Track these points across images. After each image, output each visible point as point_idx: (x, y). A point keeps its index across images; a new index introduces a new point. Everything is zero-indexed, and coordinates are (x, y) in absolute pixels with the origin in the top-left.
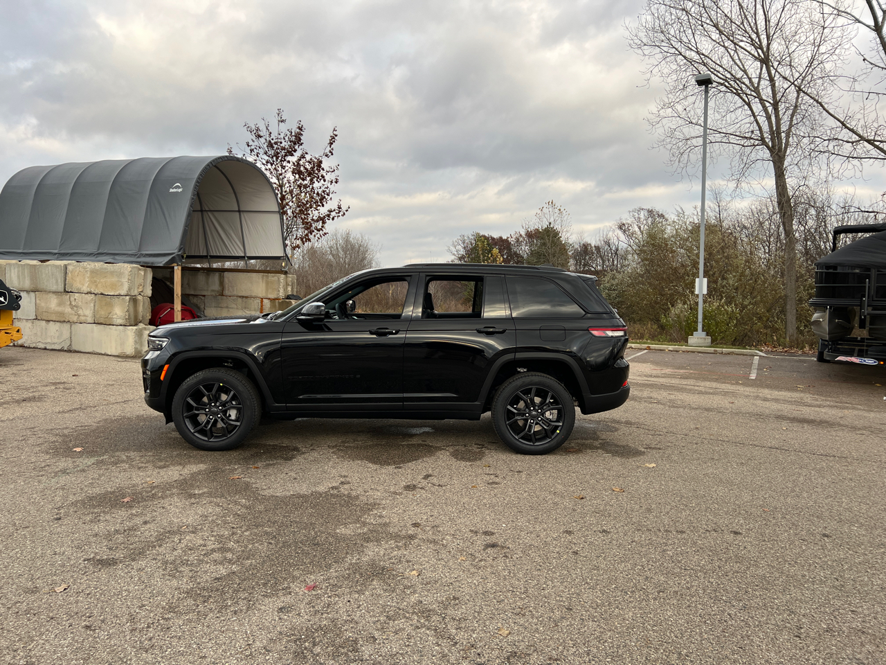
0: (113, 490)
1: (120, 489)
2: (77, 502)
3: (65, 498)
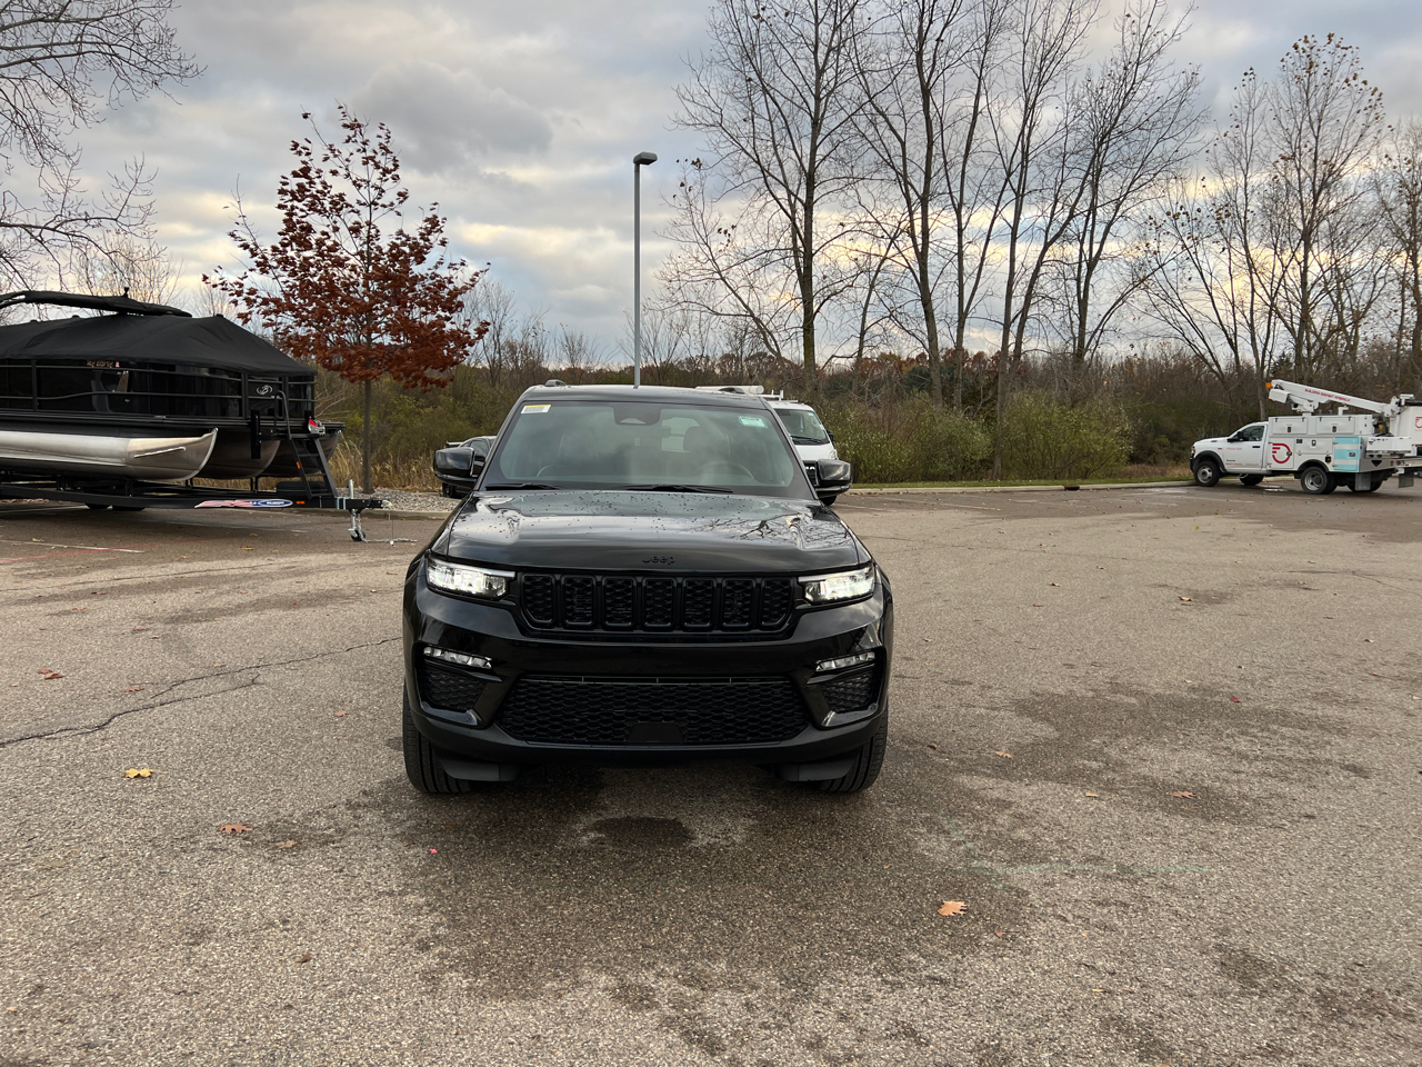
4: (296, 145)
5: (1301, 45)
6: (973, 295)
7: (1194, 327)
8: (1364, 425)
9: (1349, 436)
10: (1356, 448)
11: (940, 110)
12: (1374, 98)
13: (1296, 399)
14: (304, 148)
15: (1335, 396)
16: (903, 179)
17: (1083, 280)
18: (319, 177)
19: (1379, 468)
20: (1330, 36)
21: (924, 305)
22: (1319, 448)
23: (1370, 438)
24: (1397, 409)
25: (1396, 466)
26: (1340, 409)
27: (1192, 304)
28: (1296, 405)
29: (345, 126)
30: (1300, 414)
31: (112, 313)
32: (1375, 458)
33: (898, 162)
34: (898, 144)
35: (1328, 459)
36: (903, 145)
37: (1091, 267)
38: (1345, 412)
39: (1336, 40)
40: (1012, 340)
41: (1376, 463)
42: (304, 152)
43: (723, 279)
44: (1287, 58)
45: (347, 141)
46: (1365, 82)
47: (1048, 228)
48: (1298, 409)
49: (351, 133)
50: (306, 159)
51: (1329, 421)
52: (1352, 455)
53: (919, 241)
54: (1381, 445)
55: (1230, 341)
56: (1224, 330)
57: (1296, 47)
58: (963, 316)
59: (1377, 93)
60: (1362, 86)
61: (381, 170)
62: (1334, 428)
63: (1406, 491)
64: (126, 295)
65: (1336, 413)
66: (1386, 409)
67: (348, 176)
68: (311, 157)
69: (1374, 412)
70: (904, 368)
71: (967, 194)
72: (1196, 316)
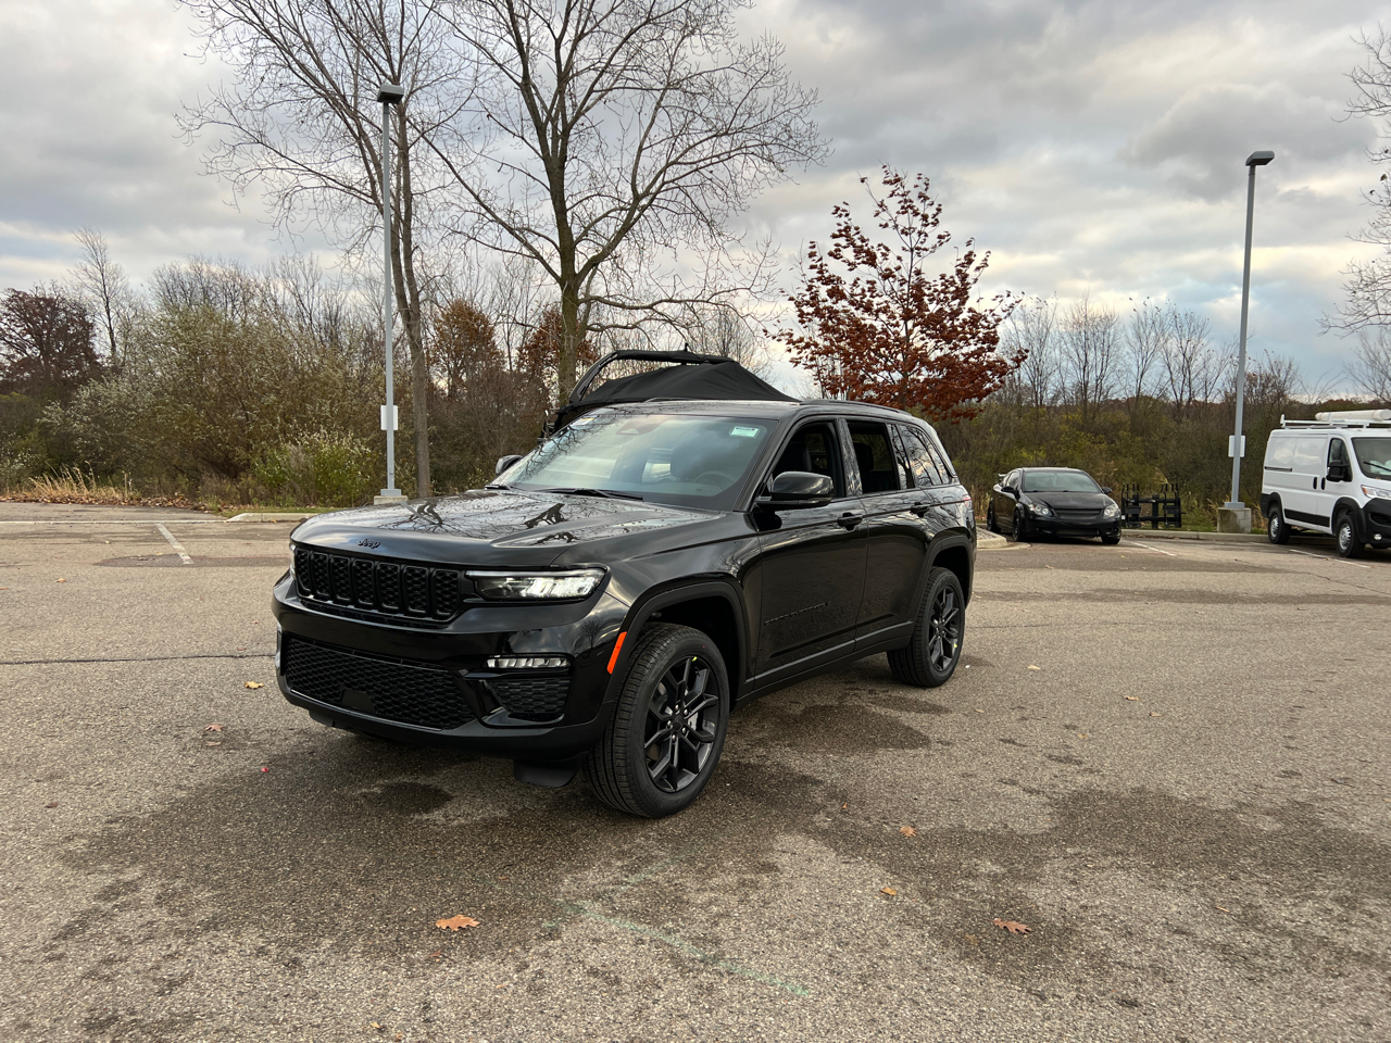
4: (838, 209)
14: (844, 211)
18: (858, 233)
29: (885, 182)
31: (675, 364)
42: (844, 214)
45: (891, 196)
49: (893, 187)
50: (846, 219)
61: (919, 217)
64: (686, 349)
67: (896, 227)
68: (850, 217)
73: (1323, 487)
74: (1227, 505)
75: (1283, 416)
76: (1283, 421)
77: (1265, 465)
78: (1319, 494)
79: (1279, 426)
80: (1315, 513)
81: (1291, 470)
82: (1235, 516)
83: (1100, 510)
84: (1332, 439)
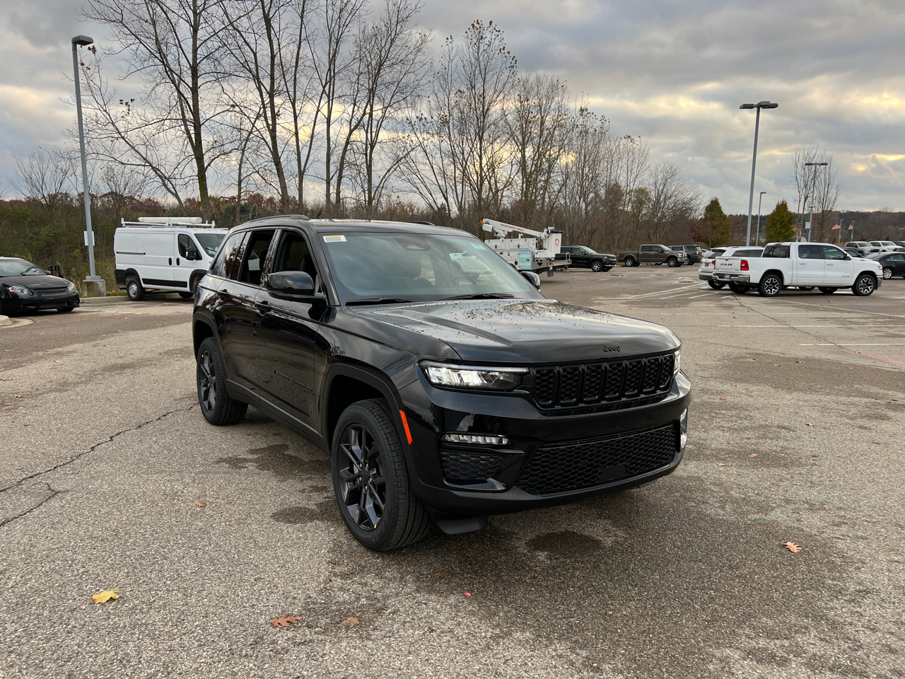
0: (762, 468)
1: (754, 467)
2: (798, 466)
3: (810, 473)
5: (476, 25)
6: (307, 160)
7: (426, 186)
8: (532, 243)
9: (526, 250)
10: (529, 256)
11: (277, 34)
12: (513, 62)
13: (497, 230)
15: (516, 228)
16: (256, 78)
17: (368, 154)
19: (542, 267)
20: (491, 23)
21: (276, 165)
22: (511, 257)
23: (536, 251)
24: (547, 235)
25: (549, 266)
26: (520, 235)
27: (424, 172)
28: (497, 233)
30: (499, 238)
32: (539, 262)
33: (253, 66)
34: (252, 54)
35: (516, 263)
36: (255, 54)
37: (372, 147)
38: (522, 237)
39: (493, 25)
40: (333, 190)
41: (540, 264)
43: (123, 138)
44: (468, 31)
46: (509, 53)
47: (351, 120)
48: (498, 235)
51: (515, 242)
52: (528, 260)
53: (270, 122)
54: (541, 255)
55: (444, 195)
56: (440, 189)
57: (473, 25)
58: (301, 174)
59: (515, 60)
60: (507, 55)
62: (519, 246)
63: (550, 279)
65: (518, 237)
66: (543, 235)
69: (536, 237)
70: (221, 206)
71: (298, 94)
72: (426, 180)
73: (178, 263)
74: (88, 279)
75: (123, 219)
76: (123, 222)
77: (116, 250)
78: (174, 267)
79: (121, 226)
80: (173, 280)
81: (145, 254)
82: (98, 285)
83: (66, 287)
84: (179, 235)
